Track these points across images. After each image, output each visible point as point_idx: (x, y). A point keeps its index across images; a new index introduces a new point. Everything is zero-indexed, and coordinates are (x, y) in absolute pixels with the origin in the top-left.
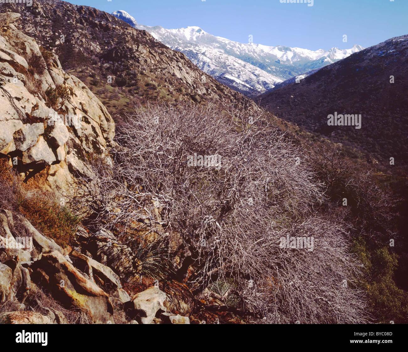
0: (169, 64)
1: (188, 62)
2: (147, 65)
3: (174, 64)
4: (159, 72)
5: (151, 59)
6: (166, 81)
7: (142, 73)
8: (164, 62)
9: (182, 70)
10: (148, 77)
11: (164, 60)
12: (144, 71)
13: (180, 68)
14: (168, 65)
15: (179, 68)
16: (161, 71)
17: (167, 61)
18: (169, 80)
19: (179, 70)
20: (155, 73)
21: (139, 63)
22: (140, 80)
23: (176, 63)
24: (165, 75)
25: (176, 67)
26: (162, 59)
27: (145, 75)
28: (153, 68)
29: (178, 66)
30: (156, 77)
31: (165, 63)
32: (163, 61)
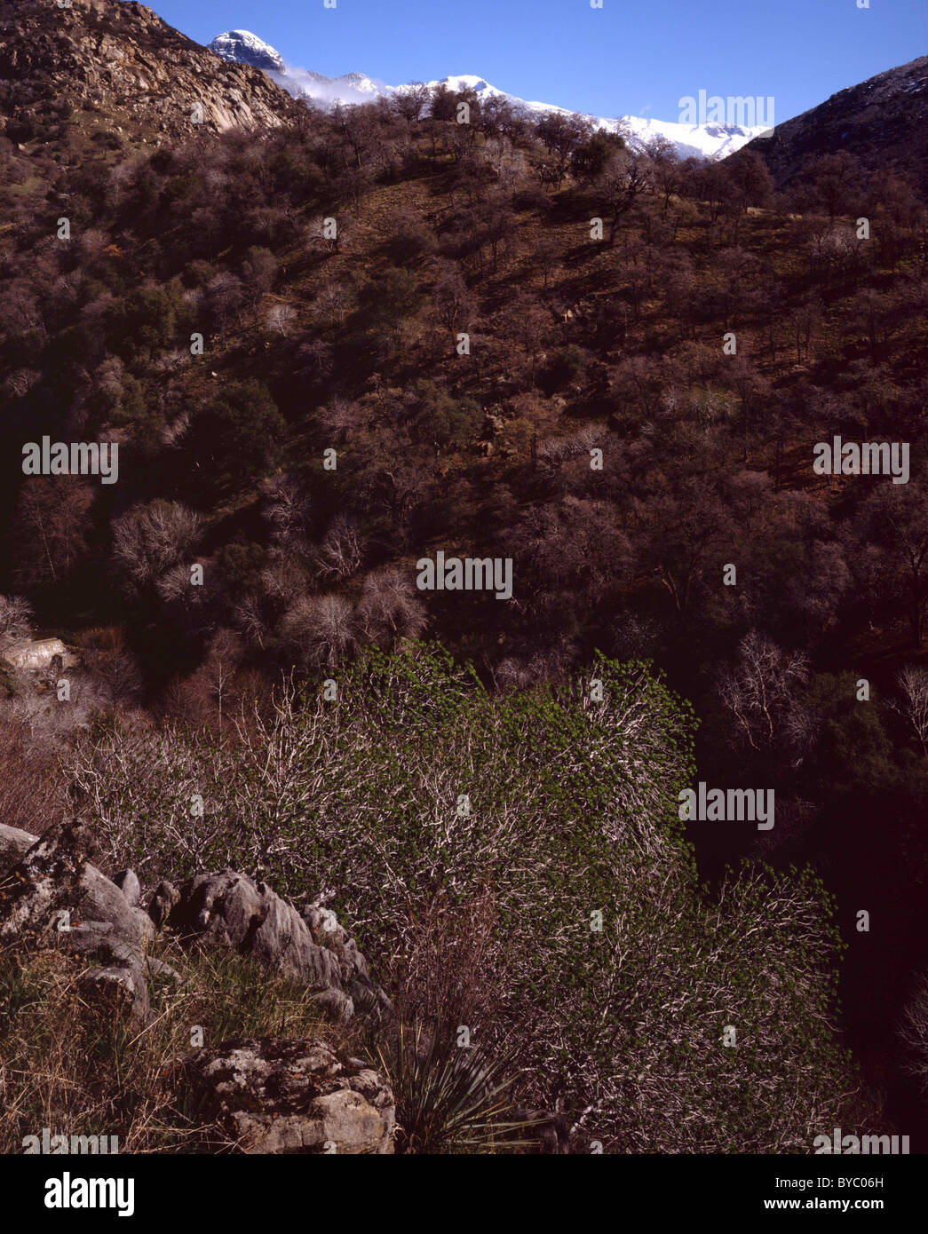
0: (196, 91)
1: (274, 93)
2: (109, 86)
3: (215, 91)
4: (144, 106)
5: (137, 78)
6: (161, 128)
7: (88, 107)
8: (179, 85)
9: (239, 108)
10: (105, 116)
11: (181, 80)
12: (96, 102)
13: (233, 102)
14: (195, 94)
15: (229, 104)
16: (152, 101)
17: (191, 84)
18: (171, 127)
19: (231, 109)
20: (131, 108)
21: (82, 78)
22: (78, 124)
23: (224, 89)
24: (161, 113)
25: (221, 101)
26: (175, 79)
27: (98, 110)
28: (127, 93)
29: (229, 99)
30: (133, 119)
31: (184, 88)
32: (178, 82)
